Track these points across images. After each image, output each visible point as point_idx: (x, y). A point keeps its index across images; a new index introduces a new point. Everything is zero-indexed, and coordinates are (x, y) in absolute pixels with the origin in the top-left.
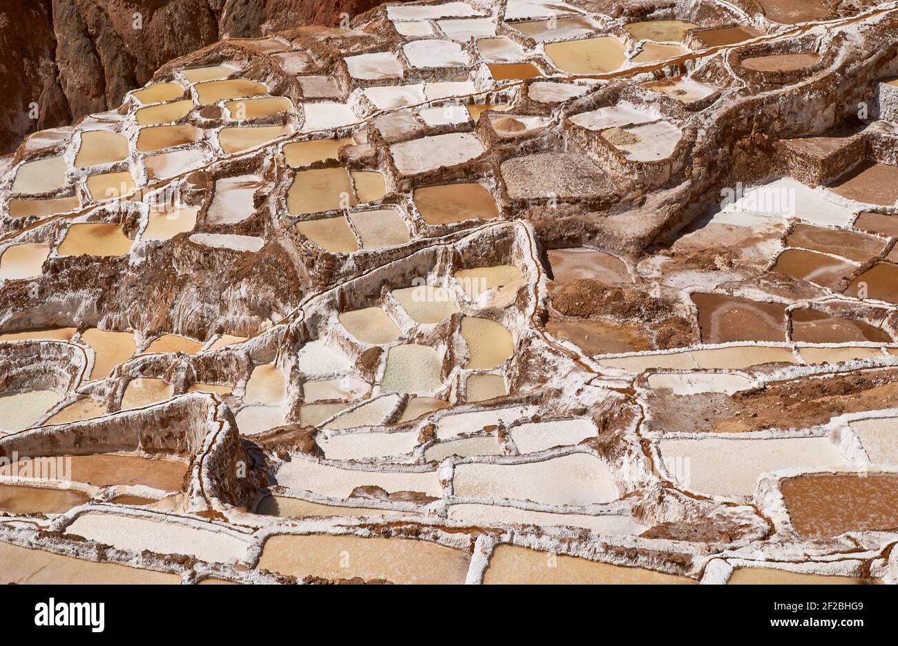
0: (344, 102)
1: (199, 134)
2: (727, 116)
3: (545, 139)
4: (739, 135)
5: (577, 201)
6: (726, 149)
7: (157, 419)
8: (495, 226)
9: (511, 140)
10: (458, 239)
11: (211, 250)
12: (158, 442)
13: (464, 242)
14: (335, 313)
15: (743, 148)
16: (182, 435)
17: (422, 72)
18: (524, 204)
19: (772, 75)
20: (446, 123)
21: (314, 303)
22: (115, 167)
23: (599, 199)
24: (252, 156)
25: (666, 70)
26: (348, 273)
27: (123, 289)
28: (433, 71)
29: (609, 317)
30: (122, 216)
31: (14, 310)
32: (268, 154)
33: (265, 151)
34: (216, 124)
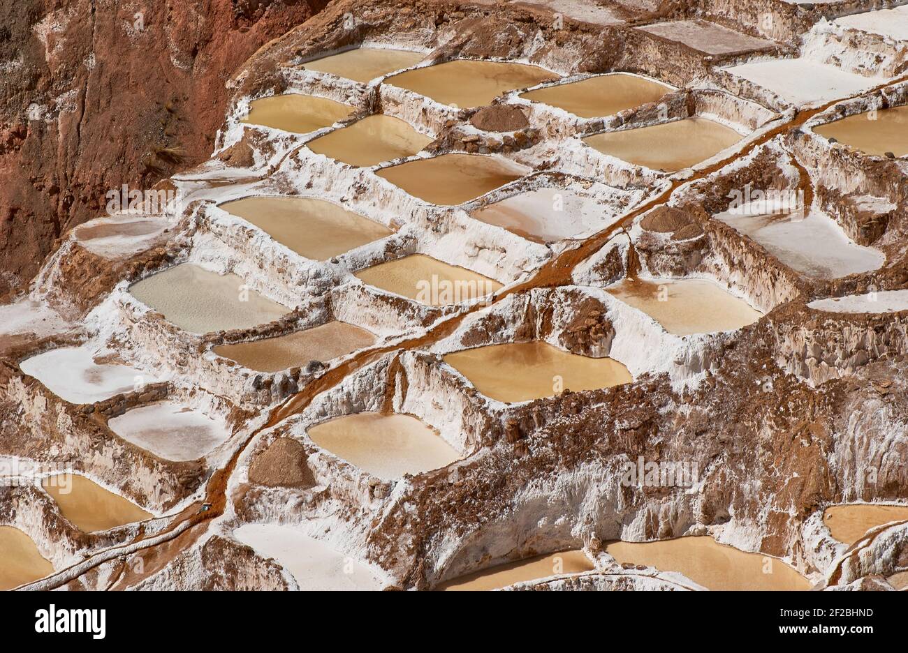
0: (799, 52)
22: (391, 248)
27: (676, 443)
30: (539, 322)
31: (460, 532)
32: (779, 155)
33: (767, 150)
34: (527, 140)
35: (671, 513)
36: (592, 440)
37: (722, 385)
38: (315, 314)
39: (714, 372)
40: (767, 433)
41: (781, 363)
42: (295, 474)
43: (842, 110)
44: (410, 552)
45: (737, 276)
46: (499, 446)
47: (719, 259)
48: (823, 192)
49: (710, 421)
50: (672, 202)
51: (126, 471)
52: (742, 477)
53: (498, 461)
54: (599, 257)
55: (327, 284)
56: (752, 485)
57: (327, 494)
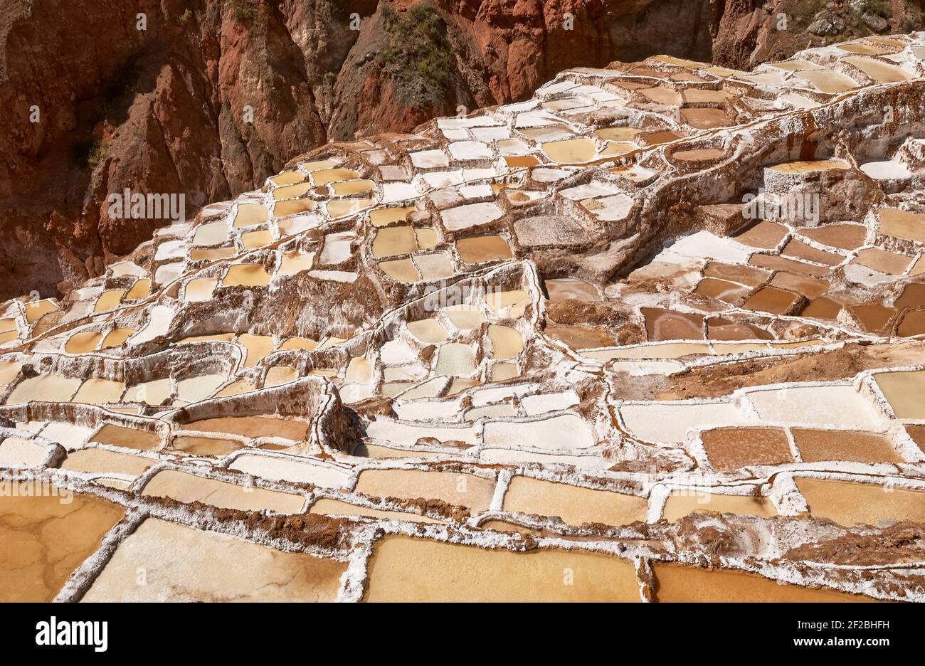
0: (410, 183)
1: (315, 205)
2: (664, 190)
3: (543, 206)
4: (672, 203)
5: (565, 247)
6: (663, 212)
7: (288, 393)
8: (510, 264)
9: (520, 207)
10: (485, 273)
11: (322, 281)
12: (288, 408)
13: (490, 275)
14: (404, 322)
15: (675, 211)
16: (304, 404)
17: (461, 162)
18: (529, 249)
19: (693, 163)
20: (478, 196)
21: (391, 316)
22: (259, 227)
23: (579, 245)
24: (349, 219)
25: (623, 160)
26: (413, 296)
27: (265, 307)
28: (468, 162)
29: (586, 324)
32: (360, 218)
33: (358, 216)
35: (262, 328)
37: (282, 292)
38: (227, 244)
39: (281, 287)
42: (174, 294)
46: (215, 298)
47: (316, 249)
49: (275, 302)
50: (320, 228)
53: (215, 302)
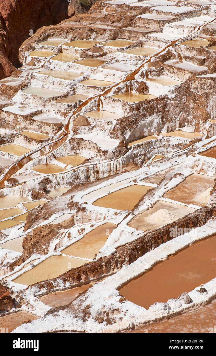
0: (162, 32)
22: (84, 78)
30: (129, 88)
31: (130, 131)
32: (172, 50)
33: (169, 50)
34: (104, 54)
35: (172, 126)
36: (154, 110)
37: (180, 96)
38: (72, 92)
39: (177, 93)
40: (192, 105)
41: (192, 90)
42: (86, 123)
43: (183, 40)
44: (121, 135)
45: (173, 75)
46: (134, 112)
47: (167, 72)
48: (184, 57)
49: (178, 104)
50: (152, 61)
51: (41, 128)
52: (187, 116)
53: (135, 115)
54: (140, 73)
55: (73, 85)
56: (190, 117)
57: (95, 126)
